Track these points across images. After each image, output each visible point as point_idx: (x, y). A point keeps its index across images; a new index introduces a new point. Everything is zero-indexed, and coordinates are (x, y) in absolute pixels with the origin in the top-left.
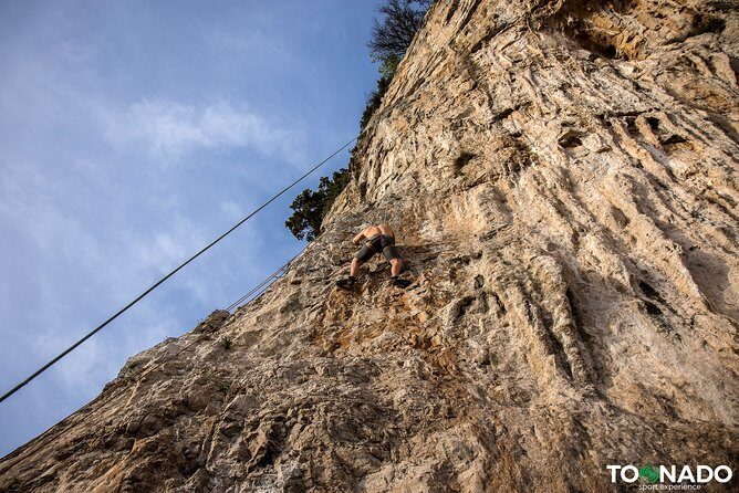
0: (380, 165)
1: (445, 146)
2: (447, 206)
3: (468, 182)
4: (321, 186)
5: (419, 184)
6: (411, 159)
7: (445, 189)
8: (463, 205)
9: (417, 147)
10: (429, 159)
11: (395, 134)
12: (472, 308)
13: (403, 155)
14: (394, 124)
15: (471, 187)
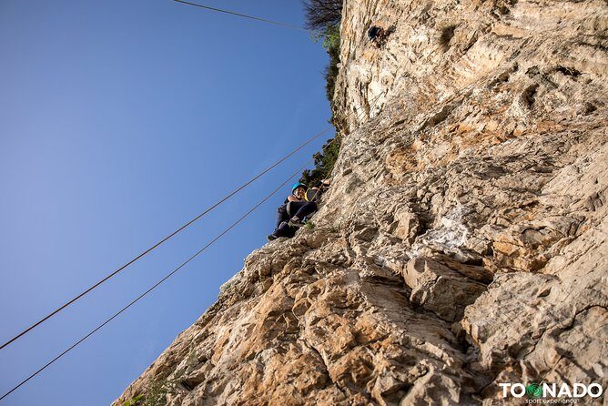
0: (366, 100)
1: (423, 38)
2: (453, 74)
3: (462, 48)
4: (316, 163)
5: (414, 78)
6: (394, 70)
7: (443, 63)
8: (468, 66)
9: (395, 57)
10: (413, 57)
11: (368, 66)
12: (539, 93)
13: (385, 73)
14: (362, 61)
15: (467, 50)
